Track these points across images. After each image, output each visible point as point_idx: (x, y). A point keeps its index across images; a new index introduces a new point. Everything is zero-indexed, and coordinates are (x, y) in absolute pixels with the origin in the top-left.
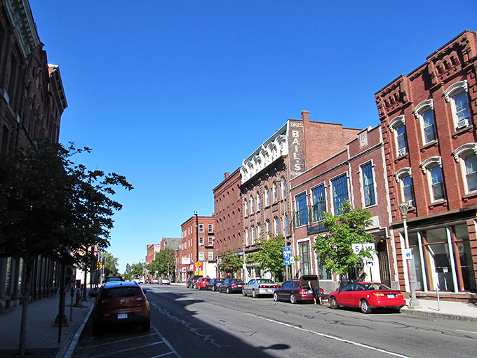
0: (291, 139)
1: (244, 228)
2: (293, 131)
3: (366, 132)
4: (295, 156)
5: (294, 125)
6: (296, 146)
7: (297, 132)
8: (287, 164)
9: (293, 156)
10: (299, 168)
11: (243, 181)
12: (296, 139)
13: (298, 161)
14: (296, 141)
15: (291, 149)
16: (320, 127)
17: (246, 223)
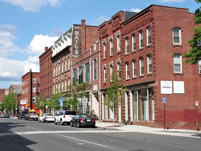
0: (74, 36)
1: (53, 84)
2: (75, 32)
3: (96, 43)
4: (75, 46)
5: (76, 28)
6: (77, 40)
7: (78, 32)
8: (71, 50)
9: (74, 46)
10: (78, 53)
11: (53, 55)
12: (77, 36)
13: (77, 49)
14: (77, 37)
15: (74, 42)
16: (92, 29)
17: (54, 81)
